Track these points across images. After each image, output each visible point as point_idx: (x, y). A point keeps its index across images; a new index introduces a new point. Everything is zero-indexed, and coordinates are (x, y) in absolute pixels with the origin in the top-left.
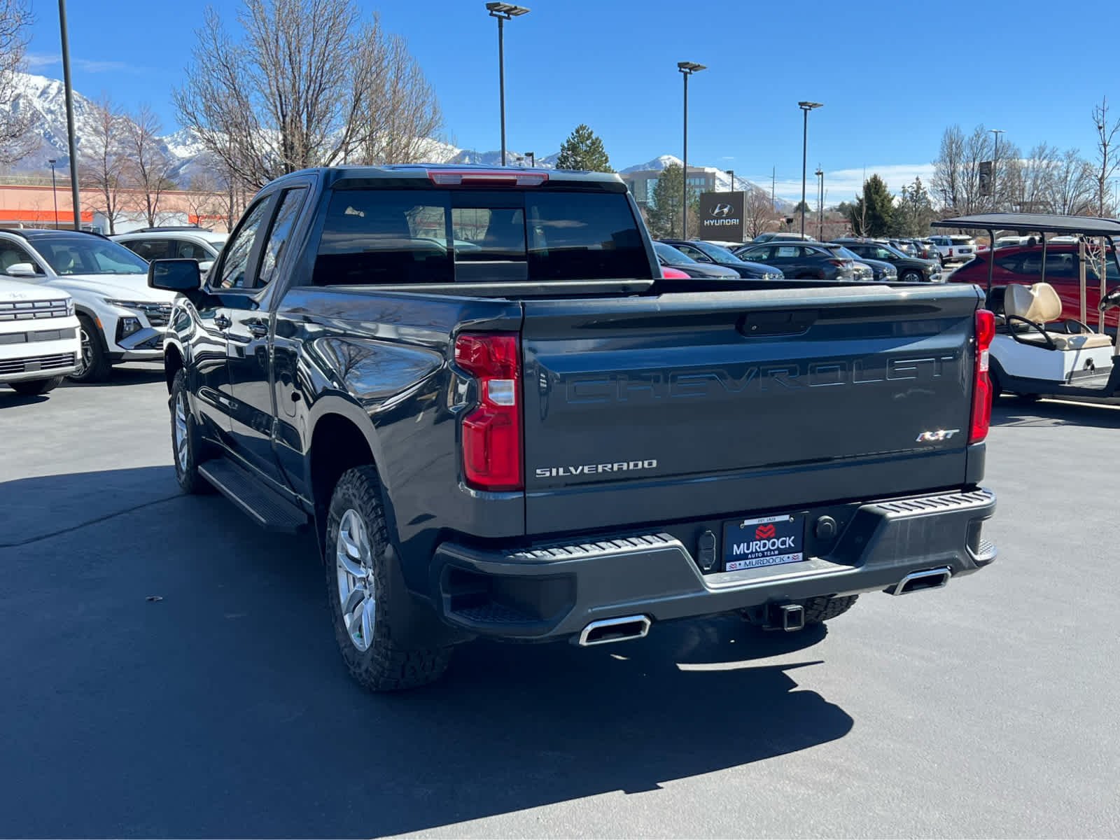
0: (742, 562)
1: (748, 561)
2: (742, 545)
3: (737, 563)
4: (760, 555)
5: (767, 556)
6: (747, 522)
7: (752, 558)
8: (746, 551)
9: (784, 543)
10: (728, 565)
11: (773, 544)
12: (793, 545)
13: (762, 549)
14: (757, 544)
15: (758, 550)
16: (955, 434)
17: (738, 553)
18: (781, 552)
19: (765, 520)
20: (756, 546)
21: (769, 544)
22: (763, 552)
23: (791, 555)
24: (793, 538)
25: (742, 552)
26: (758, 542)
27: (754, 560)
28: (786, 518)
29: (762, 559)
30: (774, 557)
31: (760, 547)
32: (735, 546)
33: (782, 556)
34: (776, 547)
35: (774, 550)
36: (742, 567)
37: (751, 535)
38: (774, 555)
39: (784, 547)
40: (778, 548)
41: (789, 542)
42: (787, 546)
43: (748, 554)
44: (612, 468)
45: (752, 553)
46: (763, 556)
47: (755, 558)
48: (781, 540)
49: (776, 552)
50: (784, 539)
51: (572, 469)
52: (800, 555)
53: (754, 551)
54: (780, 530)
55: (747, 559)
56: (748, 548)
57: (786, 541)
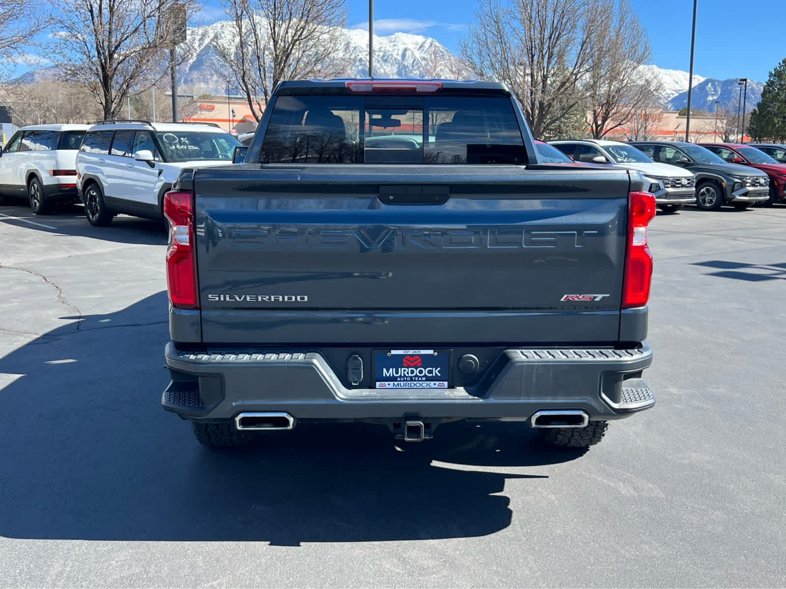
0: (391, 383)
1: (396, 383)
2: (391, 369)
3: (387, 383)
4: (409, 379)
5: (415, 381)
6: (394, 352)
7: (401, 381)
8: (395, 375)
9: (430, 372)
10: (378, 384)
11: (421, 372)
12: (439, 375)
13: (410, 375)
14: (405, 371)
15: (407, 375)
16: (603, 297)
17: (388, 375)
18: (429, 379)
19: (411, 352)
20: (402, 371)
21: (416, 372)
22: (411, 377)
23: (437, 383)
24: (439, 369)
25: (391, 375)
26: (406, 369)
27: (402, 383)
28: (431, 352)
29: (409, 382)
30: (421, 383)
31: (408, 373)
32: (385, 370)
33: (428, 382)
34: (423, 374)
35: (421, 377)
36: (391, 386)
37: (398, 362)
38: (422, 381)
39: (431, 375)
40: (425, 376)
41: (436, 372)
42: (434, 375)
43: (397, 377)
44: (270, 299)
45: (400, 376)
46: (412, 380)
47: (404, 381)
48: (427, 369)
49: (424, 379)
50: (431, 369)
51: (236, 296)
52: (446, 383)
53: (402, 375)
54: (426, 361)
55: (396, 381)
56: (397, 373)
57: (432, 370)
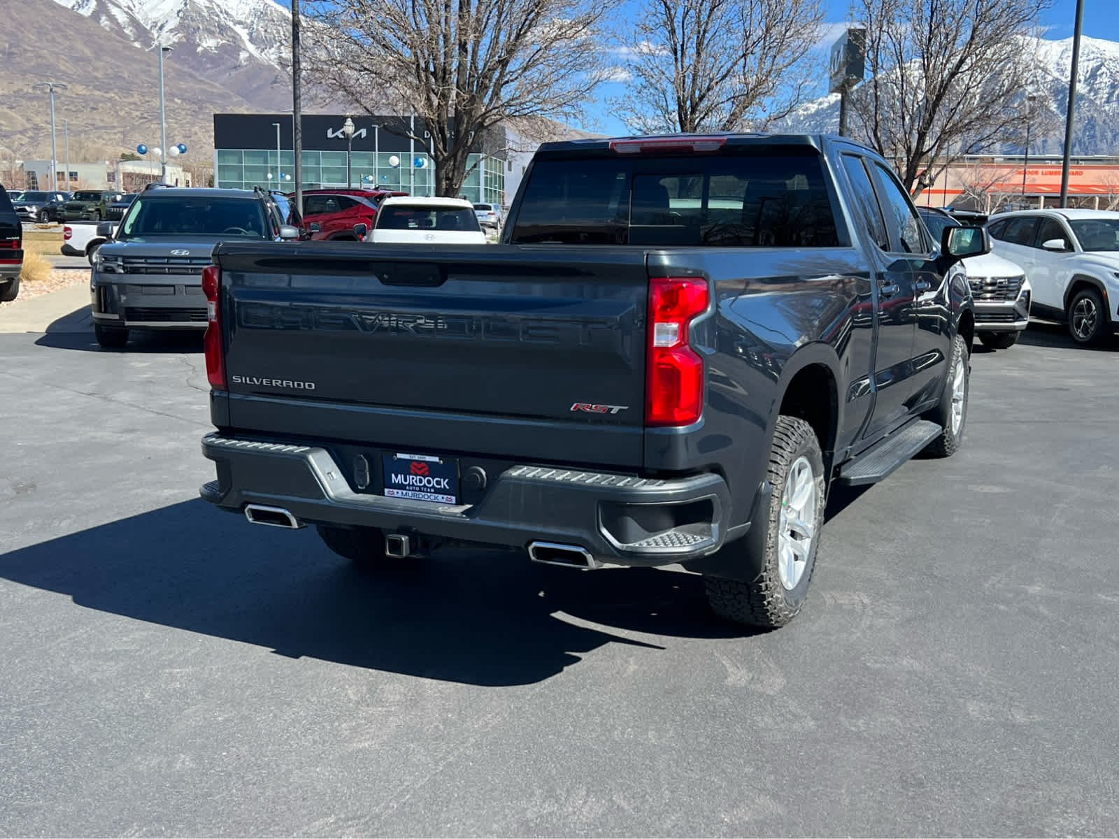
0: (400, 491)
1: (404, 492)
2: (399, 475)
3: (395, 491)
4: (418, 489)
5: (423, 492)
6: (400, 456)
7: (409, 490)
8: (404, 482)
10: (386, 490)
11: (429, 482)
12: (447, 487)
13: (418, 484)
14: (413, 479)
15: (415, 484)
16: (620, 410)
17: (396, 482)
18: (438, 491)
19: (416, 457)
21: (425, 481)
22: (420, 487)
23: (445, 496)
24: (447, 480)
25: (400, 482)
26: (415, 477)
27: (410, 493)
28: (436, 459)
29: (418, 493)
30: (429, 494)
31: (416, 482)
32: (393, 475)
33: (436, 495)
34: (431, 485)
36: (400, 495)
37: (406, 468)
38: (430, 492)
39: (439, 487)
40: (433, 487)
41: (444, 483)
42: (442, 487)
43: (406, 485)
44: (282, 384)
45: (409, 485)
46: (420, 491)
47: (412, 490)
48: (435, 480)
49: (432, 490)
50: (439, 479)
51: (255, 379)
52: (454, 498)
53: (411, 483)
54: (432, 470)
55: (405, 489)
56: (405, 480)
57: (440, 482)
